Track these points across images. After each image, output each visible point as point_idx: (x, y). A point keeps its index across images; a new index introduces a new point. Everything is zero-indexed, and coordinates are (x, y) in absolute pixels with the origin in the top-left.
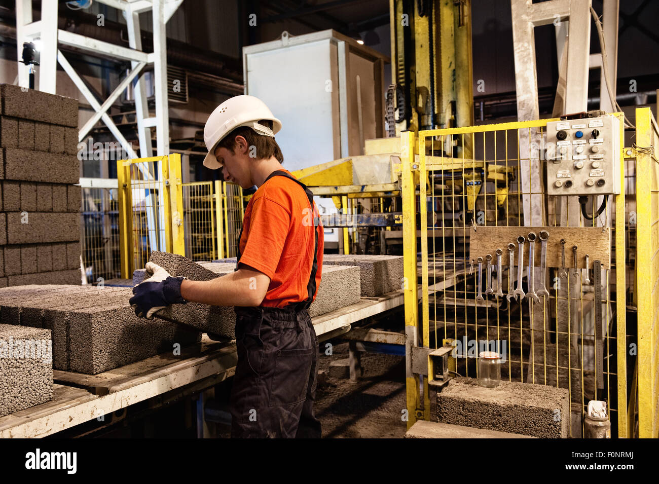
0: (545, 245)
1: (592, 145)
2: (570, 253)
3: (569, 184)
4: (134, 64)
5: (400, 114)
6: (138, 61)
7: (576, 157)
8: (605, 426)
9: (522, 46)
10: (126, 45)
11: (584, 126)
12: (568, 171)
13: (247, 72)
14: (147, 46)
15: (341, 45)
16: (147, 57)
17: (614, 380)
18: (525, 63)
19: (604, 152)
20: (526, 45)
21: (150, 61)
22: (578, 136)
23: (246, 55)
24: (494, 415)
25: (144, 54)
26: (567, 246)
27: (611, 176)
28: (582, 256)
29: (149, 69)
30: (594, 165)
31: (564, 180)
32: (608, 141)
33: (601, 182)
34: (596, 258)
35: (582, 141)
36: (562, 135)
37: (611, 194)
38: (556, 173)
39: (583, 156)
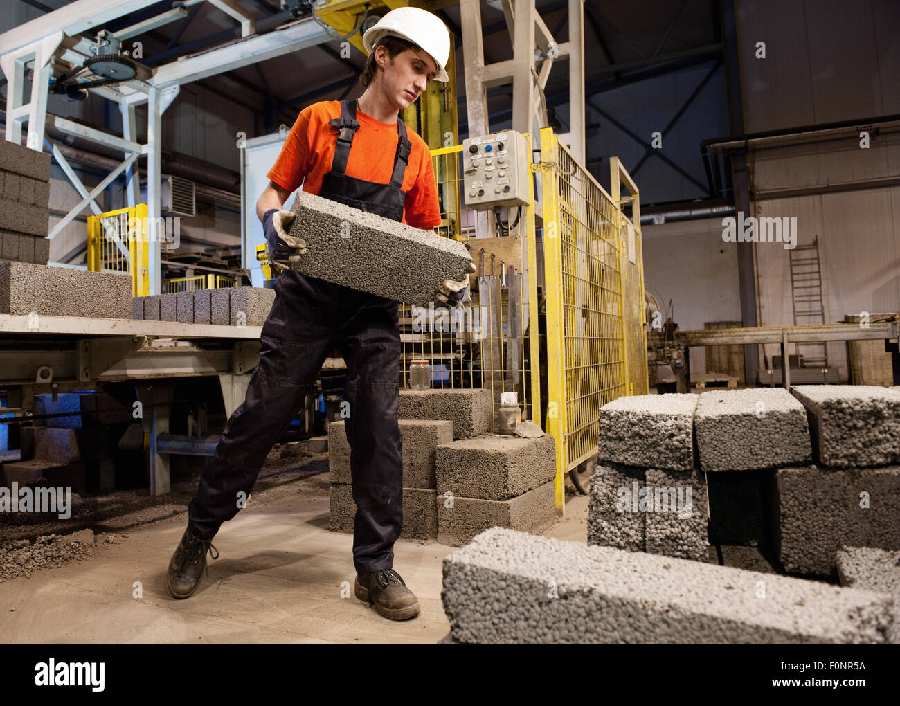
1: (499, 157)
2: (490, 260)
3: (481, 193)
4: (127, 155)
6: (131, 152)
7: (486, 169)
8: (515, 412)
9: (474, 104)
10: (121, 135)
11: (492, 140)
12: (481, 182)
13: (245, 166)
14: (142, 140)
16: (141, 149)
17: (528, 375)
18: (477, 119)
19: (509, 162)
20: (477, 102)
21: (144, 152)
22: (488, 149)
23: (243, 149)
24: (415, 406)
25: (138, 145)
26: (487, 255)
27: (515, 184)
28: (500, 263)
29: (142, 162)
30: (502, 174)
31: (478, 190)
32: (512, 152)
33: (507, 189)
34: (510, 263)
35: (492, 154)
36: (474, 150)
37: (516, 199)
38: (471, 184)
39: (492, 167)
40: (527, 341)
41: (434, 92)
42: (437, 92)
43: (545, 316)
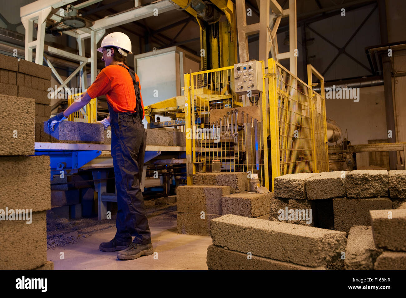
0: (237, 114)
1: (249, 72)
2: (246, 116)
3: (242, 87)
4: (81, 63)
5: (205, 83)
6: (83, 61)
7: (244, 77)
8: (257, 182)
9: (242, 43)
10: (78, 54)
11: (246, 65)
12: (242, 83)
13: (136, 67)
14: (88, 55)
15: (181, 53)
16: (87, 60)
17: (263, 166)
18: (243, 50)
19: (253, 74)
20: (243, 43)
21: (89, 61)
22: (245, 68)
23: (136, 59)
24: (214, 179)
25: (86, 58)
26: (245, 114)
27: (256, 83)
28: (250, 117)
29: (89, 65)
30: (250, 79)
31: (240, 86)
32: (255, 70)
33: (253, 86)
34: (255, 118)
35: (246, 70)
36: (239, 69)
37: (257, 90)
38: (238, 84)
39: (247, 76)
40: (263, 152)
41: (226, 33)
42: (227, 33)
43: (270, 140)
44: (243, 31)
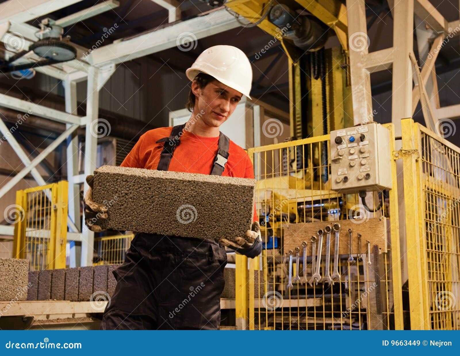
0: (338, 235)
1: (361, 147)
2: (357, 240)
3: (346, 179)
4: (68, 126)
6: (71, 124)
7: (350, 157)
9: (358, 88)
10: (63, 110)
11: (355, 132)
12: (345, 169)
15: (257, 108)
16: (80, 121)
18: (360, 102)
19: (369, 152)
20: (361, 87)
21: (82, 124)
22: (352, 140)
23: (172, 119)
25: (78, 117)
26: (354, 235)
27: (375, 170)
28: (366, 242)
30: (363, 163)
31: (343, 177)
32: (372, 143)
33: (368, 176)
34: (374, 243)
35: (355, 144)
36: (339, 141)
37: (376, 185)
38: (337, 172)
39: (355, 156)
40: (392, 317)
41: (338, 68)
42: (340, 69)
43: (408, 293)
44: (359, 65)
